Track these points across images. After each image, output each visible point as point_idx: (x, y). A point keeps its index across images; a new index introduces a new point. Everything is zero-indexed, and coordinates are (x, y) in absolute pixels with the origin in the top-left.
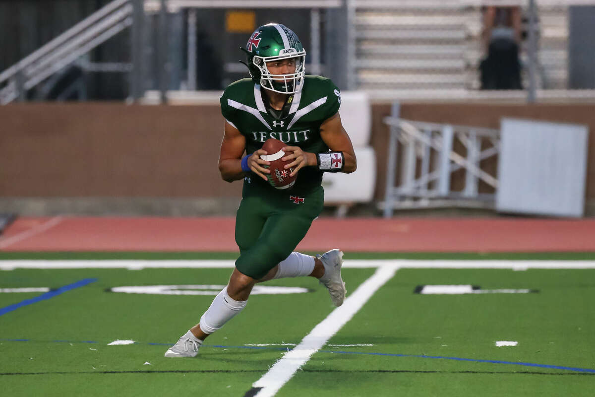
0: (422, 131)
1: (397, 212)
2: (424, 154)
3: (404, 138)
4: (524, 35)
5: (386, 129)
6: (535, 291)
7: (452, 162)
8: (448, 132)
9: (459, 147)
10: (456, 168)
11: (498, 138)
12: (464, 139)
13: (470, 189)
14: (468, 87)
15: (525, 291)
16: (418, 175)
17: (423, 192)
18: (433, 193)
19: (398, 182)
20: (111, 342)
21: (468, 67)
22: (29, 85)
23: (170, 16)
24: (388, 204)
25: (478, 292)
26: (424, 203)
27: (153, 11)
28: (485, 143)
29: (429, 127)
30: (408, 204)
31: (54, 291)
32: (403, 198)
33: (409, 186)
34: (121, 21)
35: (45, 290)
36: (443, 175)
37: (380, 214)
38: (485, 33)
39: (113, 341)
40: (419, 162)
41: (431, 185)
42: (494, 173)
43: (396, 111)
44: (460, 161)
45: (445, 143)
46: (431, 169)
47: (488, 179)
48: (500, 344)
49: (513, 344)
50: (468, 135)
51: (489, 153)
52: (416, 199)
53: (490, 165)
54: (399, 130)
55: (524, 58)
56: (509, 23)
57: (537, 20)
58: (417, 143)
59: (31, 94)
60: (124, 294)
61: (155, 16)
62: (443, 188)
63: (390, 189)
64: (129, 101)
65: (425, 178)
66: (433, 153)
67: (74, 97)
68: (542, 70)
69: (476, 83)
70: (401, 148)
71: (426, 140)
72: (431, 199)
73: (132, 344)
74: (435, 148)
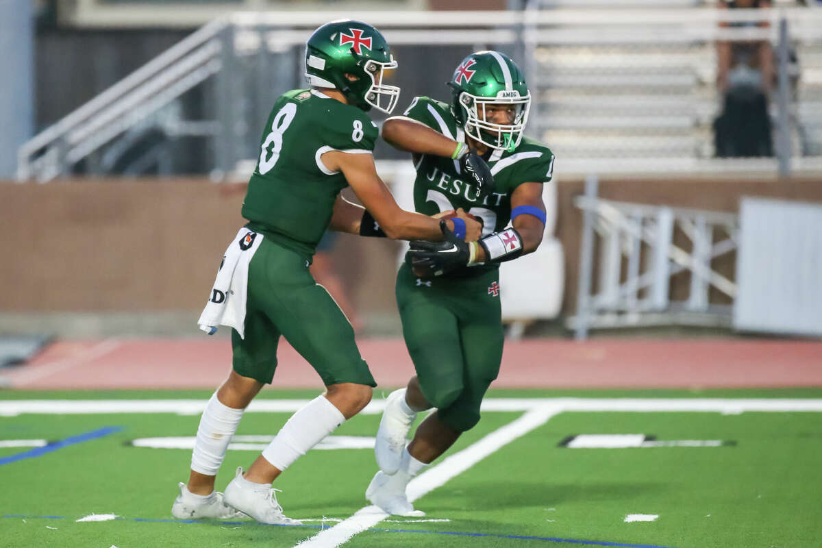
0: (629, 217)
1: (593, 332)
2: (632, 249)
3: (604, 228)
4: (775, 80)
5: (578, 214)
6: (731, 443)
7: (672, 261)
8: (665, 218)
9: (680, 239)
10: (676, 270)
11: (737, 226)
12: (688, 229)
13: (698, 298)
14: (698, 154)
15: (715, 443)
16: (623, 278)
17: (631, 303)
18: (646, 304)
19: (595, 289)
20: (82, 518)
21: (697, 125)
22: (75, 155)
23: (274, 57)
24: (581, 321)
25: (649, 444)
26: (632, 319)
27: (249, 50)
28: (719, 234)
29: (639, 211)
30: (609, 321)
31: (52, 445)
32: (602, 312)
33: (611, 294)
34: (204, 64)
35: (40, 443)
36: (658, 280)
37: (570, 334)
38: (720, 79)
39: (86, 516)
40: (624, 261)
41: (641, 294)
42: (731, 274)
43: (591, 189)
44: (682, 259)
45: (661, 235)
46: (642, 270)
47: (723, 285)
48: (631, 518)
49: (650, 518)
50: (693, 222)
51: (724, 248)
52: (621, 313)
53: (725, 264)
54: (597, 217)
55: (774, 112)
56: (755, 64)
57: (793, 59)
58: (622, 235)
59: (80, 168)
60: (149, 448)
61: (253, 57)
62: (659, 296)
63: (584, 299)
64: (216, 177)
65: (633, 283)
66: (644, 247)
67: (152, 171)
68: (801, 130)
69: (708, 148)
70: (598, 241)
71: (634, 231)
72: (643, 313)
73: (112, 520)
74: (648, 242)
